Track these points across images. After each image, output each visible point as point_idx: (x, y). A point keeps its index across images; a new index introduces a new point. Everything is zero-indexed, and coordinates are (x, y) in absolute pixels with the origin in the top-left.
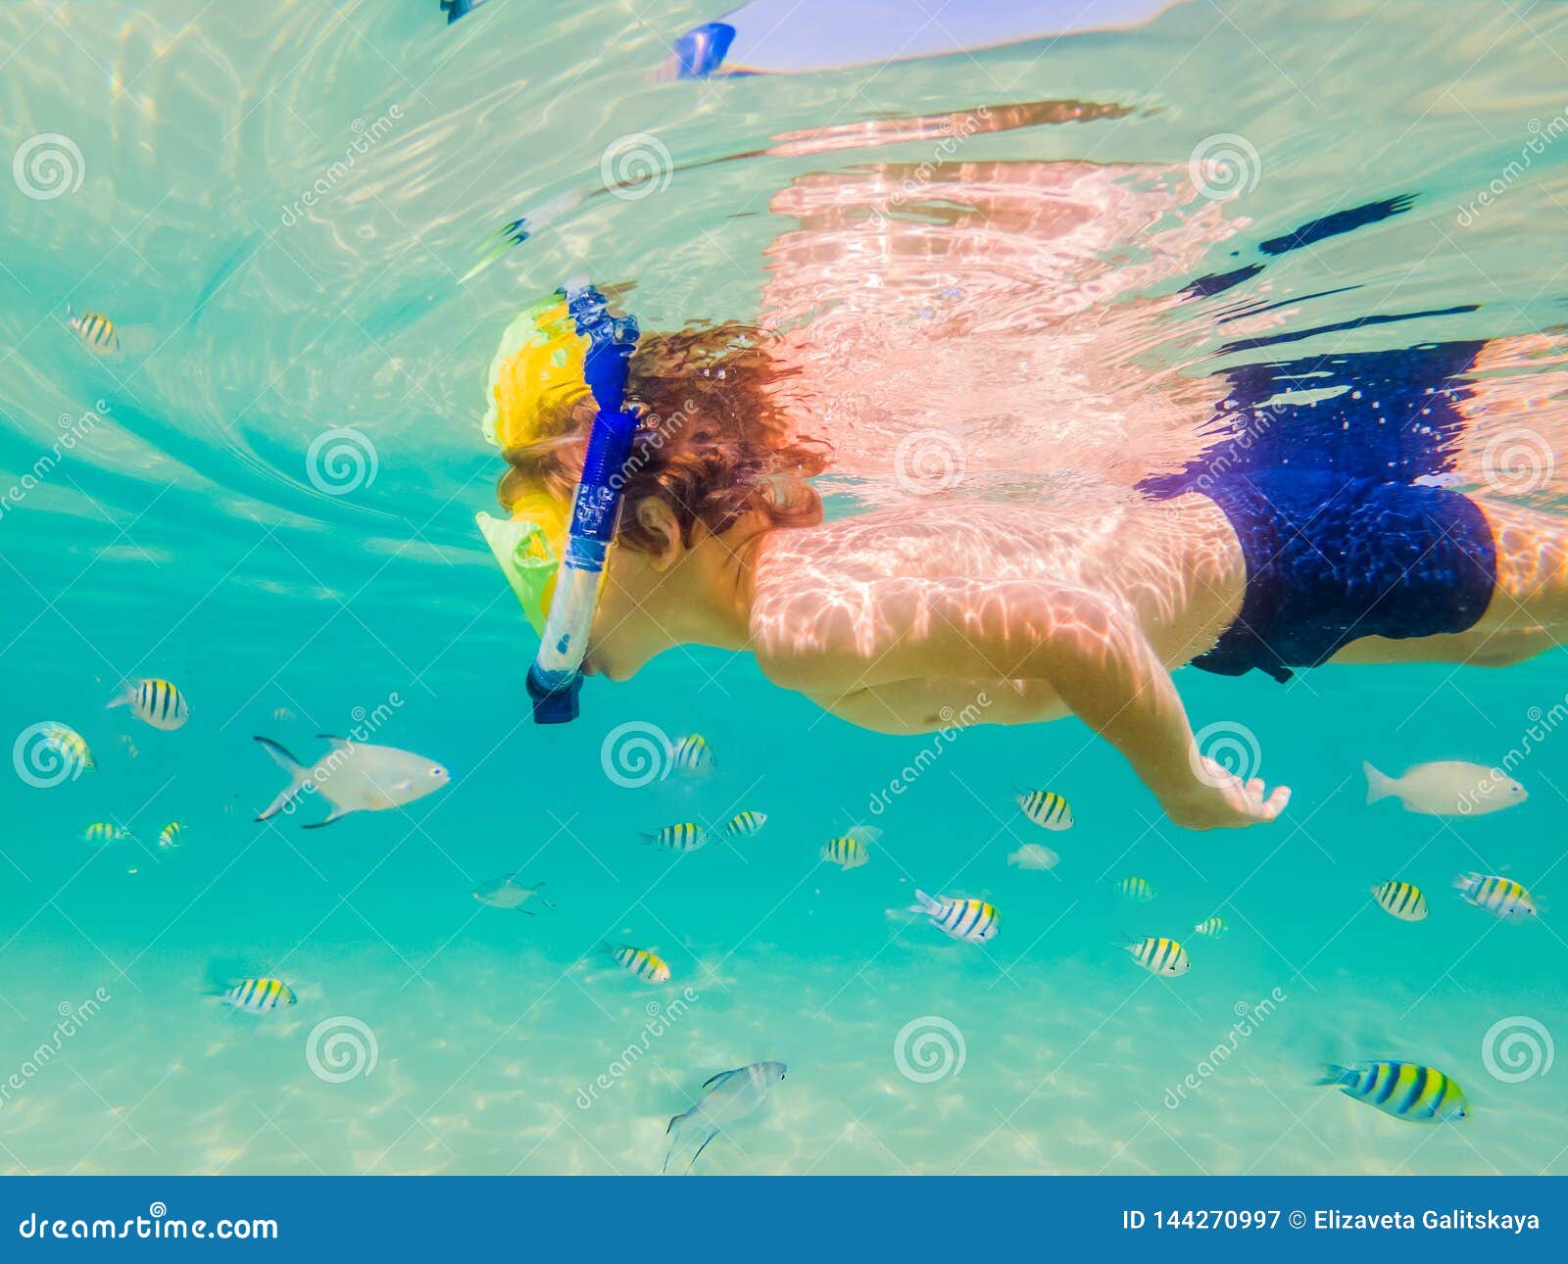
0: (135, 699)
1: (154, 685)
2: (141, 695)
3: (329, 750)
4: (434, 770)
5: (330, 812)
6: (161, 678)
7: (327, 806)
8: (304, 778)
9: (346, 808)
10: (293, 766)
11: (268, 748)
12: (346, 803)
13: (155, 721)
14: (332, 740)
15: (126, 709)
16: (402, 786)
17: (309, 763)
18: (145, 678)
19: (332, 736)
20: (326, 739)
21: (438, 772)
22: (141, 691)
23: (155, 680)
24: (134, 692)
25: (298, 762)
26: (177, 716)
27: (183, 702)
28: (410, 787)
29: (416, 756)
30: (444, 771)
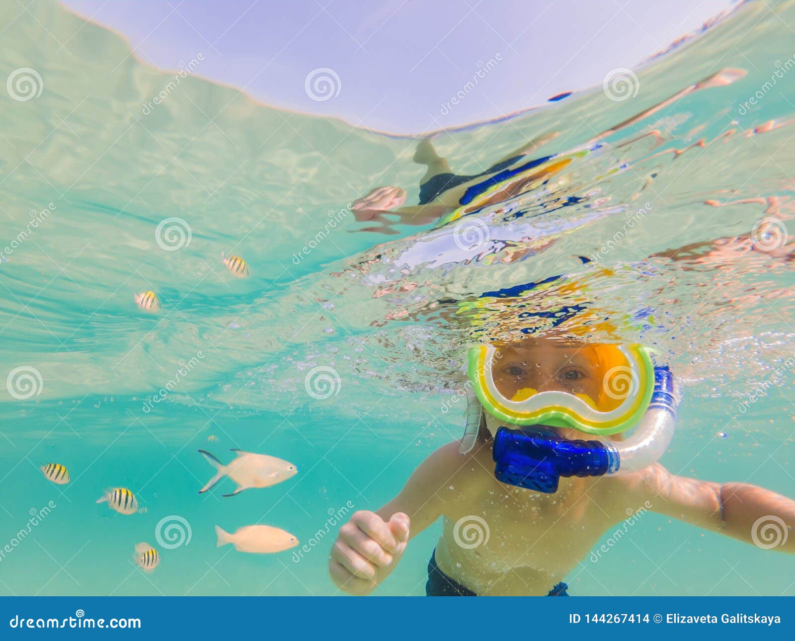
0: (110, 498)
1: (120, 491)
2: (114, 497)
3: (235, 457)
4: (290, 467)
5: (236, 489)
6: (124, 487)
7: (236, 485)
8: (223, 470)
9: (245, 486)
10: (218, 464)
11: (205, 456)
12: (245, 483)
13: (121, 510)
14: (238, 452)
15: (106, 504)
16: (273, 475)
17: (226, 463)
18: (116, 487)
19: (238, 450)
20: (234, 451)
21: (291, 468)
22: (114, 494)
23: (120, 489)
24: (110, 496)
25: (221, 463)
26: (132, 507)
27: (135, 500)
28: (277, 476)
29: (280, 460)
30: (295, 468)
